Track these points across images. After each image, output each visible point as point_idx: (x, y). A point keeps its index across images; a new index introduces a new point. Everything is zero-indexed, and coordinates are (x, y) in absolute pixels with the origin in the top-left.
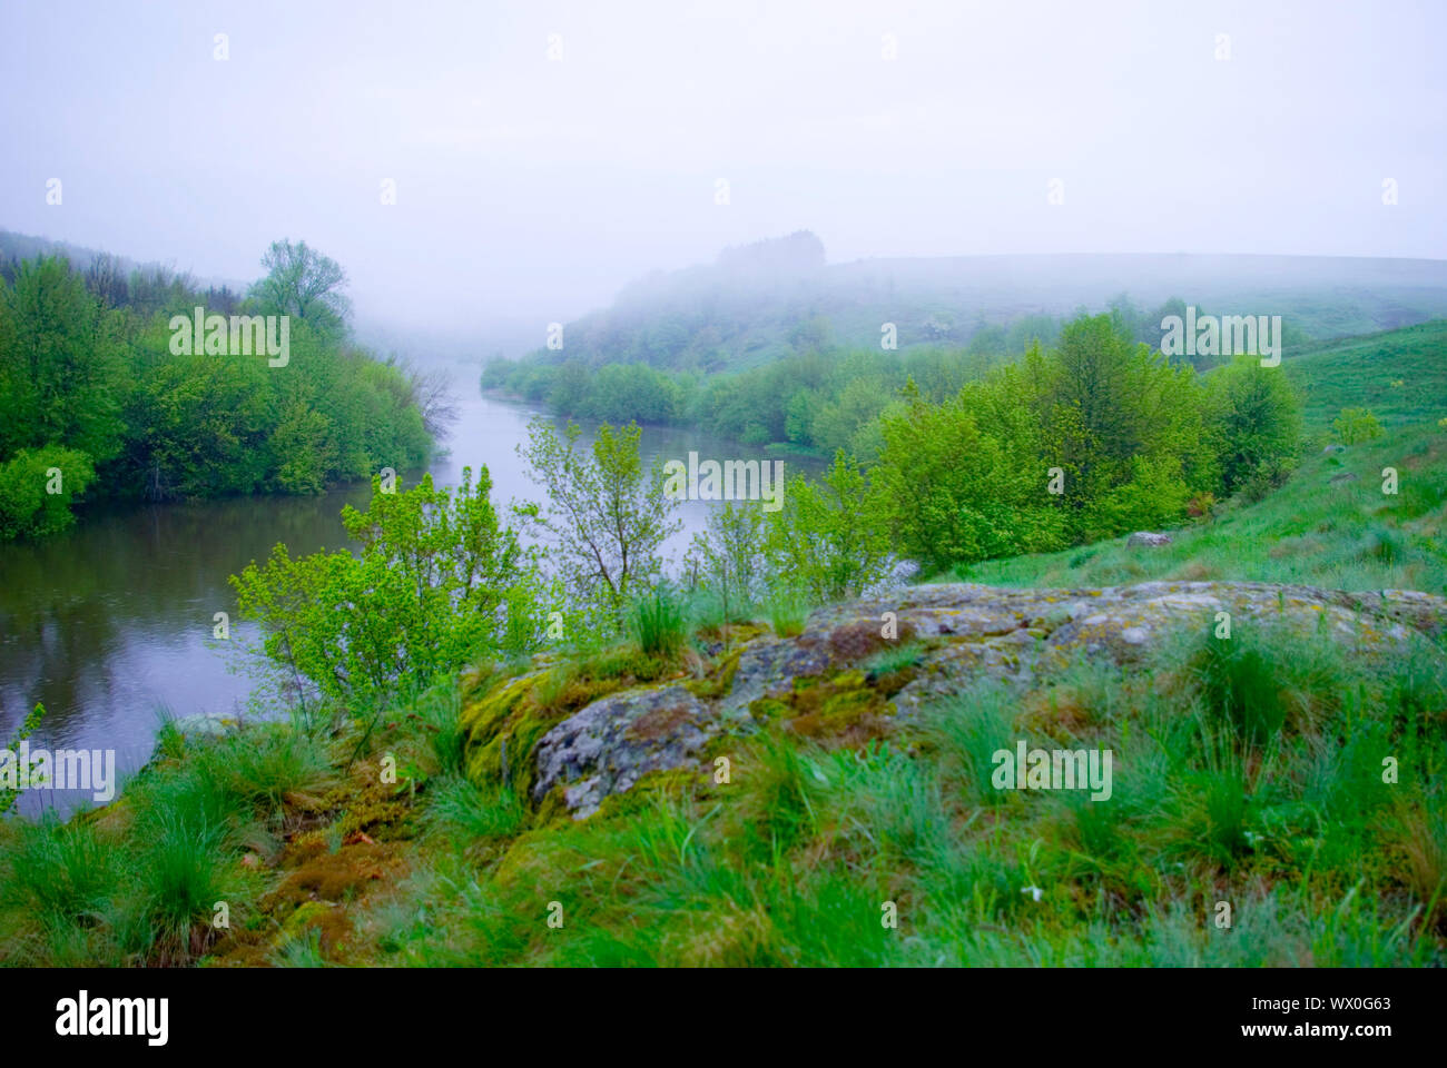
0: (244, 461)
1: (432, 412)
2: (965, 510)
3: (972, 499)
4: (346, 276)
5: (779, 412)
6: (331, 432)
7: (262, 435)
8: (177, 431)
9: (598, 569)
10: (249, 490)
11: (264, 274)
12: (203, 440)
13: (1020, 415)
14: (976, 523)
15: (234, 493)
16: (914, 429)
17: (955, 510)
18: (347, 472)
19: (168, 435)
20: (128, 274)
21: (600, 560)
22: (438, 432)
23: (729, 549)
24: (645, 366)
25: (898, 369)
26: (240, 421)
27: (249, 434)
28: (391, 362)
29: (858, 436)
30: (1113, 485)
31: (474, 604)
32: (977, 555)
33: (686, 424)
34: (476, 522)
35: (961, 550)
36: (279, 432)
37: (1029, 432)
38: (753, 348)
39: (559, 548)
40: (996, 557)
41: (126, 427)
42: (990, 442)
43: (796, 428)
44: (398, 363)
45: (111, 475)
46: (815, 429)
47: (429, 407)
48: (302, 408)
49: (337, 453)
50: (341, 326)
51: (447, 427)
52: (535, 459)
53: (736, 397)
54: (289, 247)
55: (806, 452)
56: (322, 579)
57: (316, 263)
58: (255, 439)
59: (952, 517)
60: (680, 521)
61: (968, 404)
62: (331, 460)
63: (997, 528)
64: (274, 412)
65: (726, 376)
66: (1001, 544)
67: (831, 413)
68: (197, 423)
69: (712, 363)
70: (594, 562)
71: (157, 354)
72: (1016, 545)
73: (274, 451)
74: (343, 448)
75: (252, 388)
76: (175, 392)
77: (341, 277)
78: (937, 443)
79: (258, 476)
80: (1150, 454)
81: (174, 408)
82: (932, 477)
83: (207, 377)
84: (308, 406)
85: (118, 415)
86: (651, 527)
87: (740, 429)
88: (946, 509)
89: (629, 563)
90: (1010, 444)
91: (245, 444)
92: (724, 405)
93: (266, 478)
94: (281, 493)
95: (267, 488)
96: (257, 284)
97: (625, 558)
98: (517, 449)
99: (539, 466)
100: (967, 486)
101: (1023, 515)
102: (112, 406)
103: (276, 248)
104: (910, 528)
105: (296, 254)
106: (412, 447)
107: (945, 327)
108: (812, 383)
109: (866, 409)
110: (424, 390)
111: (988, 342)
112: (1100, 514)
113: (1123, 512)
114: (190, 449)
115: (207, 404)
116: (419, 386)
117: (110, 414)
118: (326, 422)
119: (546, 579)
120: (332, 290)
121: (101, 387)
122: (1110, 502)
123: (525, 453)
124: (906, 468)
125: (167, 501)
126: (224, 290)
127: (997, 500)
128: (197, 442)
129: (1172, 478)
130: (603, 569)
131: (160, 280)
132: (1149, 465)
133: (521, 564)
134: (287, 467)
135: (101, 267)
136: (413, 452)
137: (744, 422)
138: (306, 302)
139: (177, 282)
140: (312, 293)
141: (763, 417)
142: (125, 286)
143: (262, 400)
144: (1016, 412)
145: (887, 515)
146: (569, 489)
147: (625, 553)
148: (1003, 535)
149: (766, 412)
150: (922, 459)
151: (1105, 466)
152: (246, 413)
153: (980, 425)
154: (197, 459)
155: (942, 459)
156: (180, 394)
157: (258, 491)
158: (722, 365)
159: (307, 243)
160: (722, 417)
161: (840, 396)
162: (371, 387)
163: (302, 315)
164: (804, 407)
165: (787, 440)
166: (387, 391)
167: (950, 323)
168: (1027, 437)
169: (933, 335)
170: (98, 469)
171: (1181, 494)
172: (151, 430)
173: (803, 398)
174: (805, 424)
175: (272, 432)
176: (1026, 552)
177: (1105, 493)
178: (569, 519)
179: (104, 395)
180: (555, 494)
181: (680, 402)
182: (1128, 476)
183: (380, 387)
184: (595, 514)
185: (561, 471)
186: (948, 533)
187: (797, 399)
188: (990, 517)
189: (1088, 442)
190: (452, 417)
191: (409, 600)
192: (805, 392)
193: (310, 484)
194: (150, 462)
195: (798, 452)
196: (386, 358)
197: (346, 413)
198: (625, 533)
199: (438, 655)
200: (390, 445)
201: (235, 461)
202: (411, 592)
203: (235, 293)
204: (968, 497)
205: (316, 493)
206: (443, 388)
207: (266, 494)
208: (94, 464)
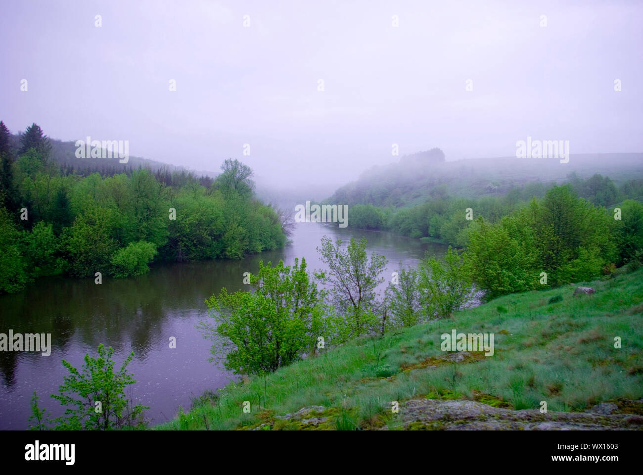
0: (213, 246)
1: (286, 225)
2: (504, 271)
3: (507, 266)
4: (253, 172)
5: (426, 224)
6: (246, 235)
7: (220, 236)
8: (188, 234)
9: (349, 297)
10: (214, 258)
11: (222, 172)
12: (197, 238)
13: (528, 230)
14: (509, 277)
15: (209, 259)
16: (482, 237)
17: (499, 271)
18: (252, 250)
19: (184, 236)
20: (172, 171)
21: (350, 294)
22: (288, 234)
23: (403, 288)
24: (371, 206)
25: (476, 206)
26: (212, 231)
27: (215, 235)
28: (270, 206)
29: (459, 235)
30: (569, 259)
31: (298, 314)
32: (509, 290)
33: (388, 229)
34: (300, 281)
35: (502, 288)
36: (226, 235)
37: (532, 237)
38: (416, 197)
39: (334, 289)
40: (518, 292)
41: (169, 233)
42: (515, 242)
43: (433, 231)
44: (272, 206)
45: (163, 251)
46: (441, 231)
47: (284, 223)
48: (235, 225)
49: (248, 243)
50: (251, 192)
51: (292, 232)
52: (324, 253)
53: (408, 218)
54: (231, 162)
55: (437, 241)
56: (240, 301)
57: (242, 167)
58: (217, 238)
59: (498, 274)
60: (383, 278)
61: (505, 226)
62: (246, 246)
63: (518, 279)
64: (224, 227)
65: (405, 209)
66: (520, 286)
67: (447, 225)
68: (196, 231)
69: (398, 204)
70: (347, 295)
71: (181, 205)
72: (527, 286)
73: (224, 242)
74: (251, 242)
75: (216, 218)
76: (187, 219)
77: (251, 173)
78: (491, 243)
79: (218, 252)
80: (586, 246)
81: (187, 226)
82: (490, 257)
83: (200, 214)
84: (237, 224)
85: (165, 228)
86: (371, 281)
87: (409, 231)
88: (496, 270)
89: (362, 295)
90: (523, 243)
91: (213, 240)
92: (403, 221)
93: (221, 253)
94: (227, 259)
95: (221, 256)
96: (219, 176)
97: (360, 293)
98: (317, 249)
99: (326, 256)
100: (505, 261)
101: (529, 274)
102: (164, 225)
103: (226, 162)
104: (480, 278)
105: (234, 164)
106: (278, 240)
107: (496, 187)
108: (440, 212)
109: (463, 223)
110: (282, 216)
111: (514, 194)
112: (564, 273)
113: (575, 272)
114: (193, 241)
115: (199, 224)
116: (281, 215)
117: (163, 228)
118: (244, 231)
119: (328, 301)
120: (247, 178)
121: (160, 218)
122: (569, 267)
123: (320, 250)
124: (478, 253)
125: (184, 261)
126: (207, 177)
127: (518, 267)
128: (195, 239)
129: (596, 256)
130: (351, 297)
131: (183, 174)
132: (586, 251)
133: (318, 297)
134: (229, 249)
135: (161, 172)
136: (278, 242)
137: (411, 228)
138: (238, 183)
139: (189, 175)
140: (239, 179)
141: (419, 226)
142: (170, 176)
143: (219, 223)
144: (526, 229)
145: (470, 274)
146: (338, 265)
147: (360, 291)
148: (521, 282)
149: (420, 224)
150: (485, 249)
151: (566, 251)
152: (214, 227)
153: (510, 235)
154: (195, 245)
155: (494, 249)
156: (189, 220)
157: (218, 258)
158: (402, 204)
159: (238, 160)
160: (403, 226)
161: (451, 217)
162: (261, 216)
163: (236, 188)
164: (437, 222)
165: (429, 236)
166: (268, 218)
167: (498, 185)
168: (531, 239)
169: (491, 190)
170: (159, 249)
171: (600, 263)
172: (178, 234)
173: (436, 219)
174: (437, 229)
175: (224, 235)
176: (531, 290)
177: (566, 263)
178: (337, 277)
179: (161, 221)
180: (332, 267)
181: (385, 220)
182: (576, 256)
183: (265, 216)
184: (348, 275)
185: (335, 258)
186: (497, 281)
187: (434, 219)
188: (515, 274)
189: (558, 242)
190: (293, 228)
191: (273, 313)
192: (437, 216)
193: (238, 255)
194: (178, 247)
195: (434, 241)
196: (268, 204)
197: (252, 227)
198: (360, 283)
199: (284, 336)
200: (269, 239)
201: (210, 246)
202: (274, 310)
203: (211, 177)
204: (505, 266)
205: (240, 259)
206: (290, 216)
207: (221, 259)
208: (157, 248)
